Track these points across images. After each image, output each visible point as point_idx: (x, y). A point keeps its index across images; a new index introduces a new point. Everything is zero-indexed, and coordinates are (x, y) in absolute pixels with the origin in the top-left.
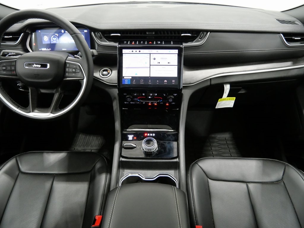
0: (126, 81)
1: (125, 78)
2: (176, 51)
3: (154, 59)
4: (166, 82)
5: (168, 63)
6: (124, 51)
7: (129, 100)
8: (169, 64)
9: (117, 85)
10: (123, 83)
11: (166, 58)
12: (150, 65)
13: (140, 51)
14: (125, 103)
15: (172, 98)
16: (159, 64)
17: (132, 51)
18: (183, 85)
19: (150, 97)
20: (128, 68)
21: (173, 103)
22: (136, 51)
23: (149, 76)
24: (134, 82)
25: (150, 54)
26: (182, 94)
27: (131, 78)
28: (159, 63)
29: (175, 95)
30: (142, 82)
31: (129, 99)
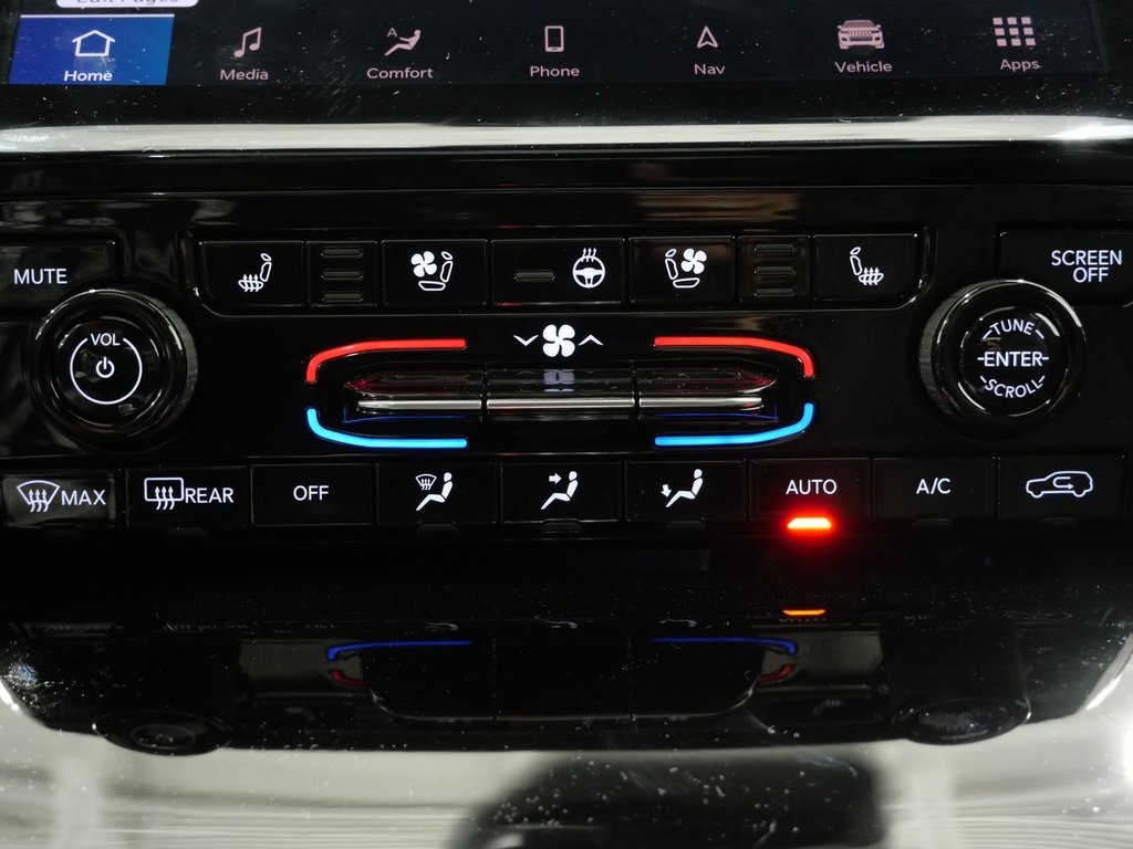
0: (93, 46)
7: (105, 368)
14: (39, 501)
19: (559, 340)
21: (1062, 484)
24: (243, 65)
29: (1091, 265)
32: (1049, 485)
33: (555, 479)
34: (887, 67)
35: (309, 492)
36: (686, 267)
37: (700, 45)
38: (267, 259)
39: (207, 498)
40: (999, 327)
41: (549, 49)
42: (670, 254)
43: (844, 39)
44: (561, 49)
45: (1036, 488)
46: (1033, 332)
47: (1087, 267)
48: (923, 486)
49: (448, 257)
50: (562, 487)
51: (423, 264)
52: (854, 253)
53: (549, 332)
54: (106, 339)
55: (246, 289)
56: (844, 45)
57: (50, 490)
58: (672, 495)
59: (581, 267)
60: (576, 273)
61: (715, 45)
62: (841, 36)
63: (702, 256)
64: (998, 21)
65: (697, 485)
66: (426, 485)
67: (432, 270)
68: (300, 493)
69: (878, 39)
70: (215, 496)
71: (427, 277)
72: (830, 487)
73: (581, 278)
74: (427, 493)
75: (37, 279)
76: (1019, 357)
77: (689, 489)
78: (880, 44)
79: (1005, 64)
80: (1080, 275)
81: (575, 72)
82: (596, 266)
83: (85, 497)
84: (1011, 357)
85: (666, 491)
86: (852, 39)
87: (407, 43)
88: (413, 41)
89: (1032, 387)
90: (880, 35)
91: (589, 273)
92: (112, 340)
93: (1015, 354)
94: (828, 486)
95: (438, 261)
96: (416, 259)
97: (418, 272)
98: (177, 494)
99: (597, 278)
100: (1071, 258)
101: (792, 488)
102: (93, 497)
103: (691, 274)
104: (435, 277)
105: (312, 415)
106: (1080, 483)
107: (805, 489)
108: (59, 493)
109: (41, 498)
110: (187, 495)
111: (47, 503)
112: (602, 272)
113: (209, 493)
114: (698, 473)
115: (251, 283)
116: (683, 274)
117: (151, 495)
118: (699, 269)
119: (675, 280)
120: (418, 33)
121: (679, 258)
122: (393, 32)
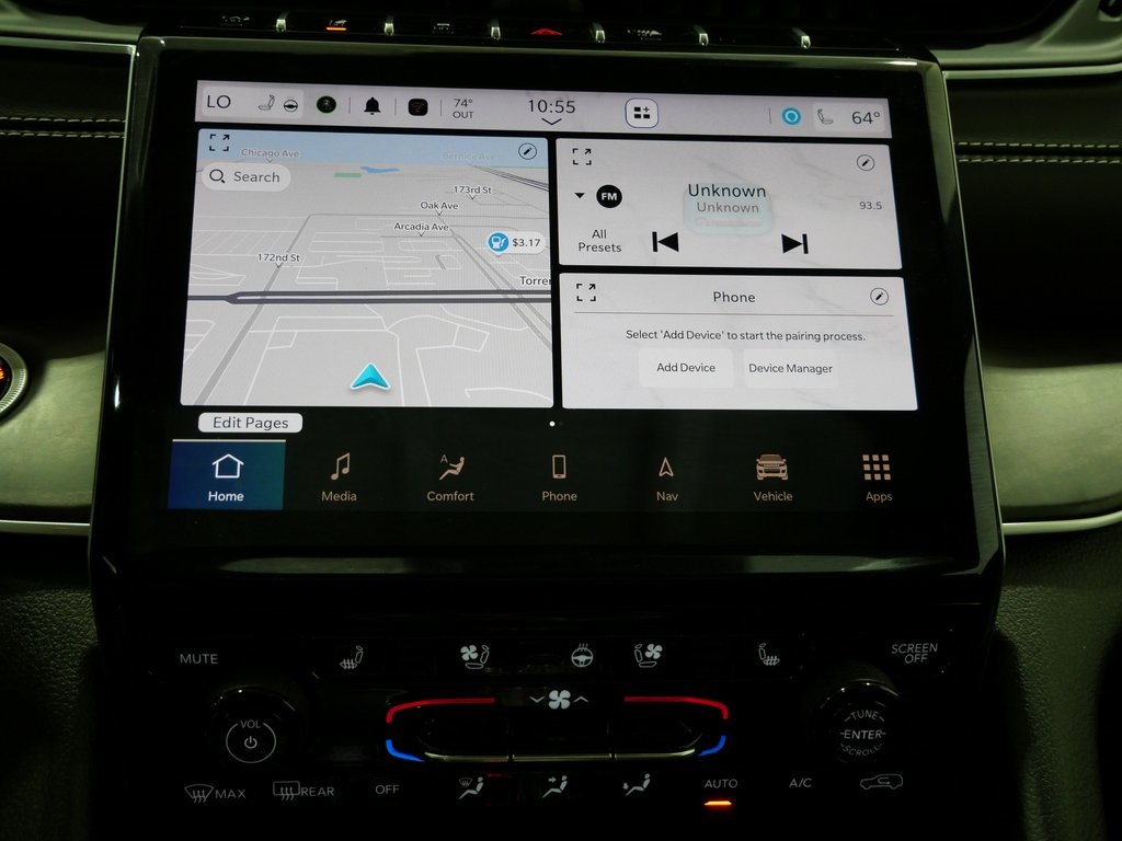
0: (228, 469)
1: (206, 423)
2: (875, 117)
3: (609, 197)
4: (773, 484)
5: (788, 244)
6: (214, 98)
7: (251, 743)
8: (795, 259)
9: (73, 542)
10: (178, 500)
11: (749, 192)
12: (557, 269)
13: (418, 107)
14: (199, 797)
15: (875, 692)
16: (666, 257)
17: (326, 105)
18: (1008, 527)
19: (559, 699)
20: (264, 298)
21: (883, 782)
22: (372, 106)
23: (548, 402)
24: (338, 487)
25: (551, 137)
26: (1003, 650)
27: (295, 424)
28: (672, 242)
29: (917, 652)
30: (453, 484)
31: (262, 735)
32: (875, 782)
33: (553, 780)
34: (789, 497)
35: (386, 789)
36: (648, 655)
37: (661, 475)
38: (360, 650)
39: (317, 793)
40: (856, 714)
41: (555, 476)
42: (637, 648)
43: (761, 472)
44: (564, 476)
45: (866, 784)
46: (877, 718)
47: (914, 654)
48: (793, 783)
49: (487, 649)
50: (557, 785)
51: (469, 653)
52: (761, 647)
53: (553, 694)
54: (251, 724)
55: (345, 667)
56: (761, 476)
57: (207, 790)
58: (629, 789)
59: (577, 654)
60: (573, 658)
61: (672, 475)
62: (758, 468)
63: (659, 648)
64: (866, 458)
65: (646, 783)
66: (465, 784)
67: (475, 656)
68: (380, 789)
69: (783, 471)
70: (322, 792)
71: (471, 660)
72: (733, 783)
73: (577, 661)
74: (466, 789)
75: (197, 660)
76: (867, 734)
77: (641, 785)
78: (784, 476)
79: (869, 496)
80: (909, 659)
81: (573, 497)
82: (587, 654)
83: (232, 794)
84: (862, 734)
85: (626, 786)
86: (767, 472)
87: (455, 469)
88: (460, 466)
89: (873, 750)
90: (785, 468)
91: (582, 658)
92: (256, 724)
93: (865, 732)
94: (731, 783)
95: (479, 651)
96: (464, 649)
97: (465, 657)
98: (295, 791)
99: (587, 661)
100: (904, 649)
101: (709, 784)
102: (237, 794)
103: (652, 659)
104: (477, 660)
105: (389, 744)
106: (894, 781)
107: (717, 785)
108: (214, 791)
109: (201, 794)
110: (302, 791)
111: (205, 798)
112: (591, 658)
113: (317, 790)
114: (647, 776)
115: (348, 664)
116: (646, 659)
117: (278, 791)
118: (657, 656)
119: (640, 663)
120: (462, 459)
121: (644, 650)
122: (444, 459)
